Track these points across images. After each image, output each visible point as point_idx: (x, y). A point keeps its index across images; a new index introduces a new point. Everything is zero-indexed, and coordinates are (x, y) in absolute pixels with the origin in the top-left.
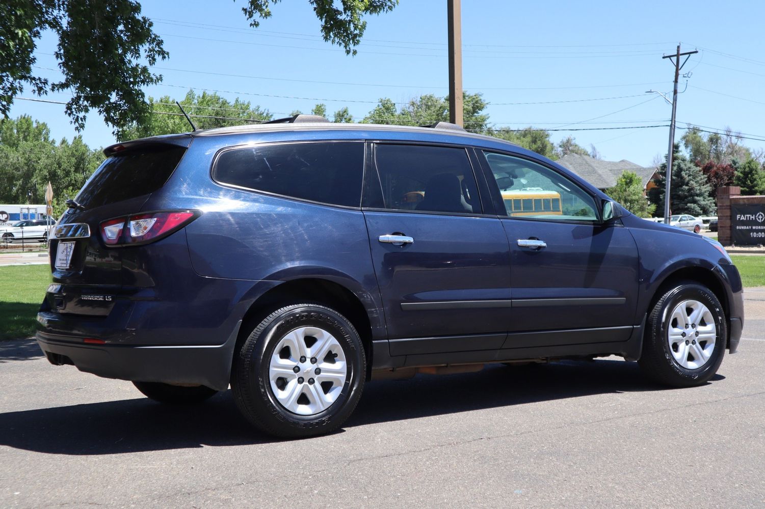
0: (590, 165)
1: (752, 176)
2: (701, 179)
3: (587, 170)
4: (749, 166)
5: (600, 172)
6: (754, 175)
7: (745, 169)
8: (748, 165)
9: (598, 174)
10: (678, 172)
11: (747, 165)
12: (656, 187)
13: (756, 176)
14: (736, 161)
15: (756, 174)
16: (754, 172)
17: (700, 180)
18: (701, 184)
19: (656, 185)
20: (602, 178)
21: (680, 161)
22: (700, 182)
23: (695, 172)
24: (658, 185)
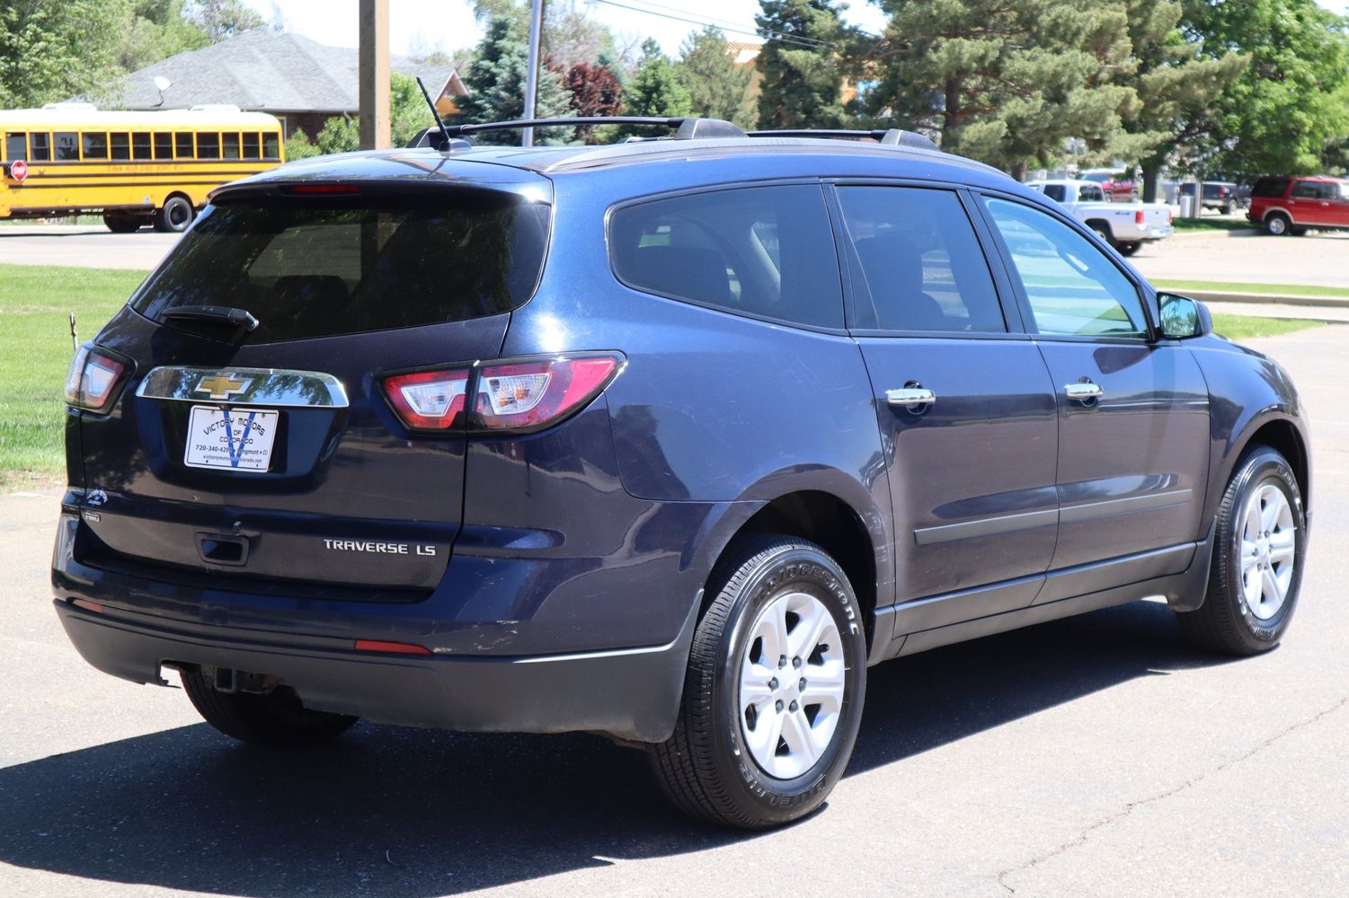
0: (306, 56)
1: (659, 96)
2: (560, 100)
3: (300, 66)
4: (653, 75)
5: (330, 72)
6: (662, 95)
7: (645, 80)
8: (652, 71)
9: (326, 78)
10: (512, 82)
11: (650, 72)
12: (457, 111)
13: (666, 97)
14: (607, 58)
15: (668, 92)
16: (662, 88)
17: (558, 102)
18: (559, 110)
19: (457, 108)
20: (336, 86)
21: (515, 58)
22: (559, 105)
23: (547, 82)
24: (462, 108)
